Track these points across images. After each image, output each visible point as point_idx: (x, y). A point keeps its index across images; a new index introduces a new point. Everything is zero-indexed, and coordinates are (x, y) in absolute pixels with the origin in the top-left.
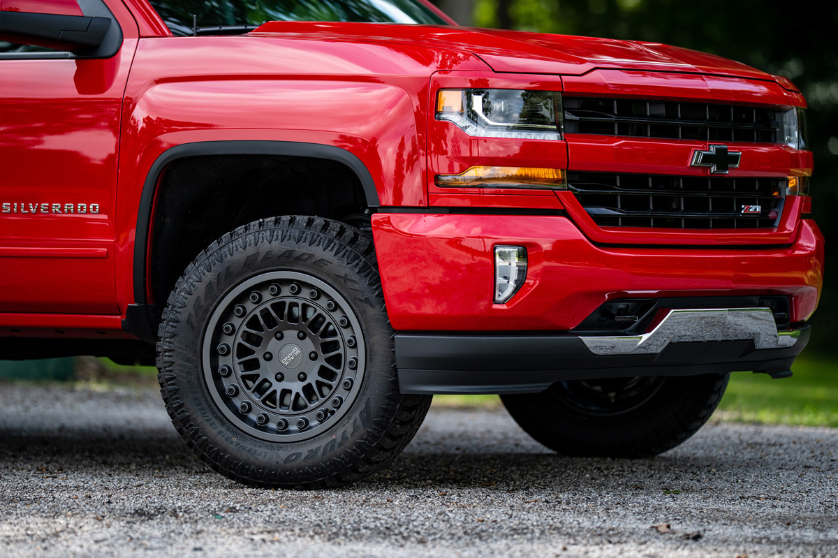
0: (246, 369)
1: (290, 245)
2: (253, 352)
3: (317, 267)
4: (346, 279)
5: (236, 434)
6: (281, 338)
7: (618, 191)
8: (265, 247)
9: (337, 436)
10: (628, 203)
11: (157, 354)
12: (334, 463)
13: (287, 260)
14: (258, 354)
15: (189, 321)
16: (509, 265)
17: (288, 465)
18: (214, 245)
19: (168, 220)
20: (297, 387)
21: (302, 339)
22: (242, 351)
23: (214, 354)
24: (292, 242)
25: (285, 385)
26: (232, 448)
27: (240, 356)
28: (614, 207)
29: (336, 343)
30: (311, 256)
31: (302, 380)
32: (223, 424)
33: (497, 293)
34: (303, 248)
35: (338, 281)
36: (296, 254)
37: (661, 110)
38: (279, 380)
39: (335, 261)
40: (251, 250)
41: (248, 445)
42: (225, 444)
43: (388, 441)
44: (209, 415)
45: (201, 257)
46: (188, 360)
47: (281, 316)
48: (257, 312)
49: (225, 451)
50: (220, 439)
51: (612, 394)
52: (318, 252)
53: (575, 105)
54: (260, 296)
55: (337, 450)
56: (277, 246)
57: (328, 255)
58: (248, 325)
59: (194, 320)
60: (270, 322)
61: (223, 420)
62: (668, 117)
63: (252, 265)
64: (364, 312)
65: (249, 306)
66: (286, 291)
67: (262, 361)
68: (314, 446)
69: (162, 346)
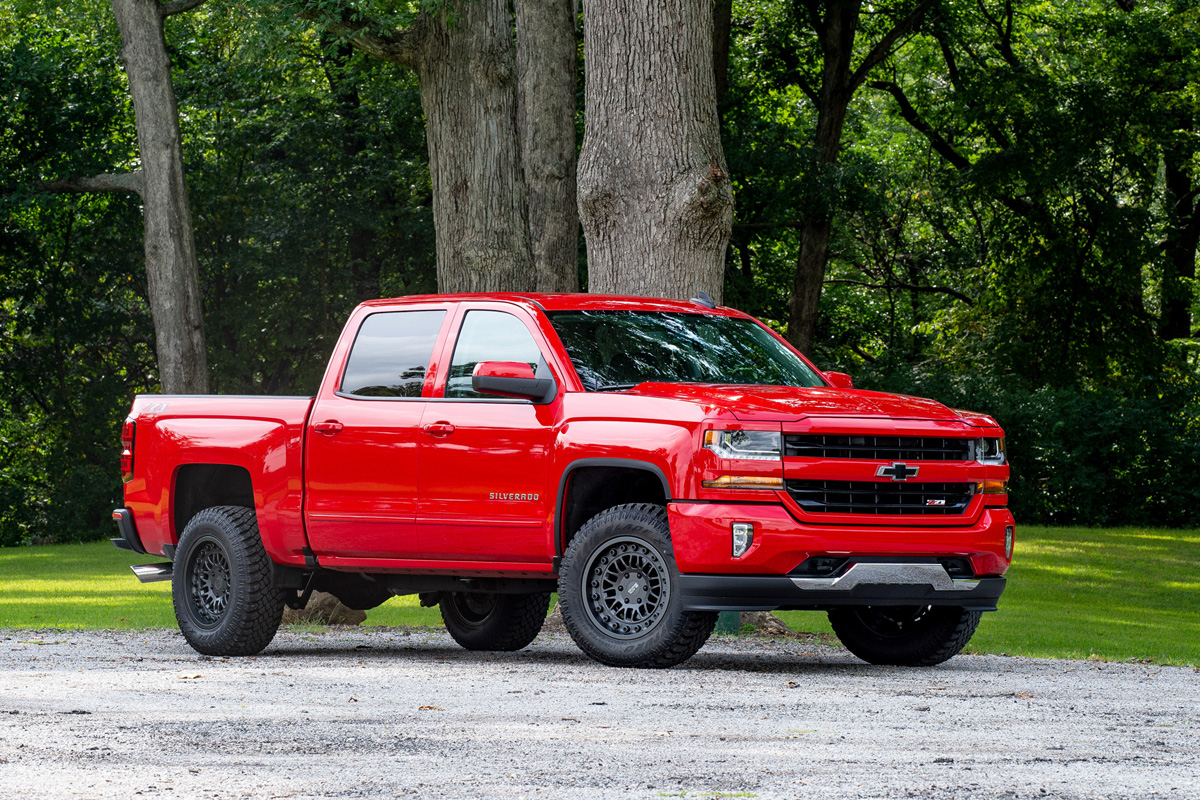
0: (609, 596)
1: (630, 521)
2: (612, 586)
3: (644, 534)
4: (660, 541)
5: (599, 635)
6: (627, 578)
7: (825, 490)
8: (617, 522)
9: (654, 636)
10: (831, 498)
11: (558, 586)
12: (652, 652)
13: (629, 530)
14: (615, 587)
15: (574, 566)
16: (741, 535)
17: (626, 653)
18: (590, 521)
19: (575, 505)
20: (636, 607)
21: (639, 578)
22: (606, 585)
23: (589, 587)
24: (631, 519)
25: (629, 606)
26: (596, 643)
27: (604, 588)
28: (821, 501)
29: (657, 580)
30: (641, 528)
31: (639, 602)
32: (592, 628)
33: (735, 551)
34: (637, 523)
35: (657, 543)
36: (633, 527)
37: (862, 441)
38: (627, 602)
39: (654, 531)
40: (609, 524)
41: (606, 641)
42: (593, 640)
43: (682, 639)
44: (585, 623)
45: (583, 528)
46: (573, 590)
47: (627, 563)
48: (615, 562)
49: (593, 645)
50: (590, 637)
51: (900, 624)
52: (646, 525)
53: (794, 439)
54: (616, 552)
55: (654, 644)
56: (623, 522)
57: (651, 527)
58: (610, 569)
59: (577, 565)
60: (622, 568)
61: (592, 625)
62: (866, 446)
63: (610, 533)
64: (670, 562)
65: (610, 557)
66: (630, 549)
67: (617, 591)
68: (641, 642)
69: (560, 581)
